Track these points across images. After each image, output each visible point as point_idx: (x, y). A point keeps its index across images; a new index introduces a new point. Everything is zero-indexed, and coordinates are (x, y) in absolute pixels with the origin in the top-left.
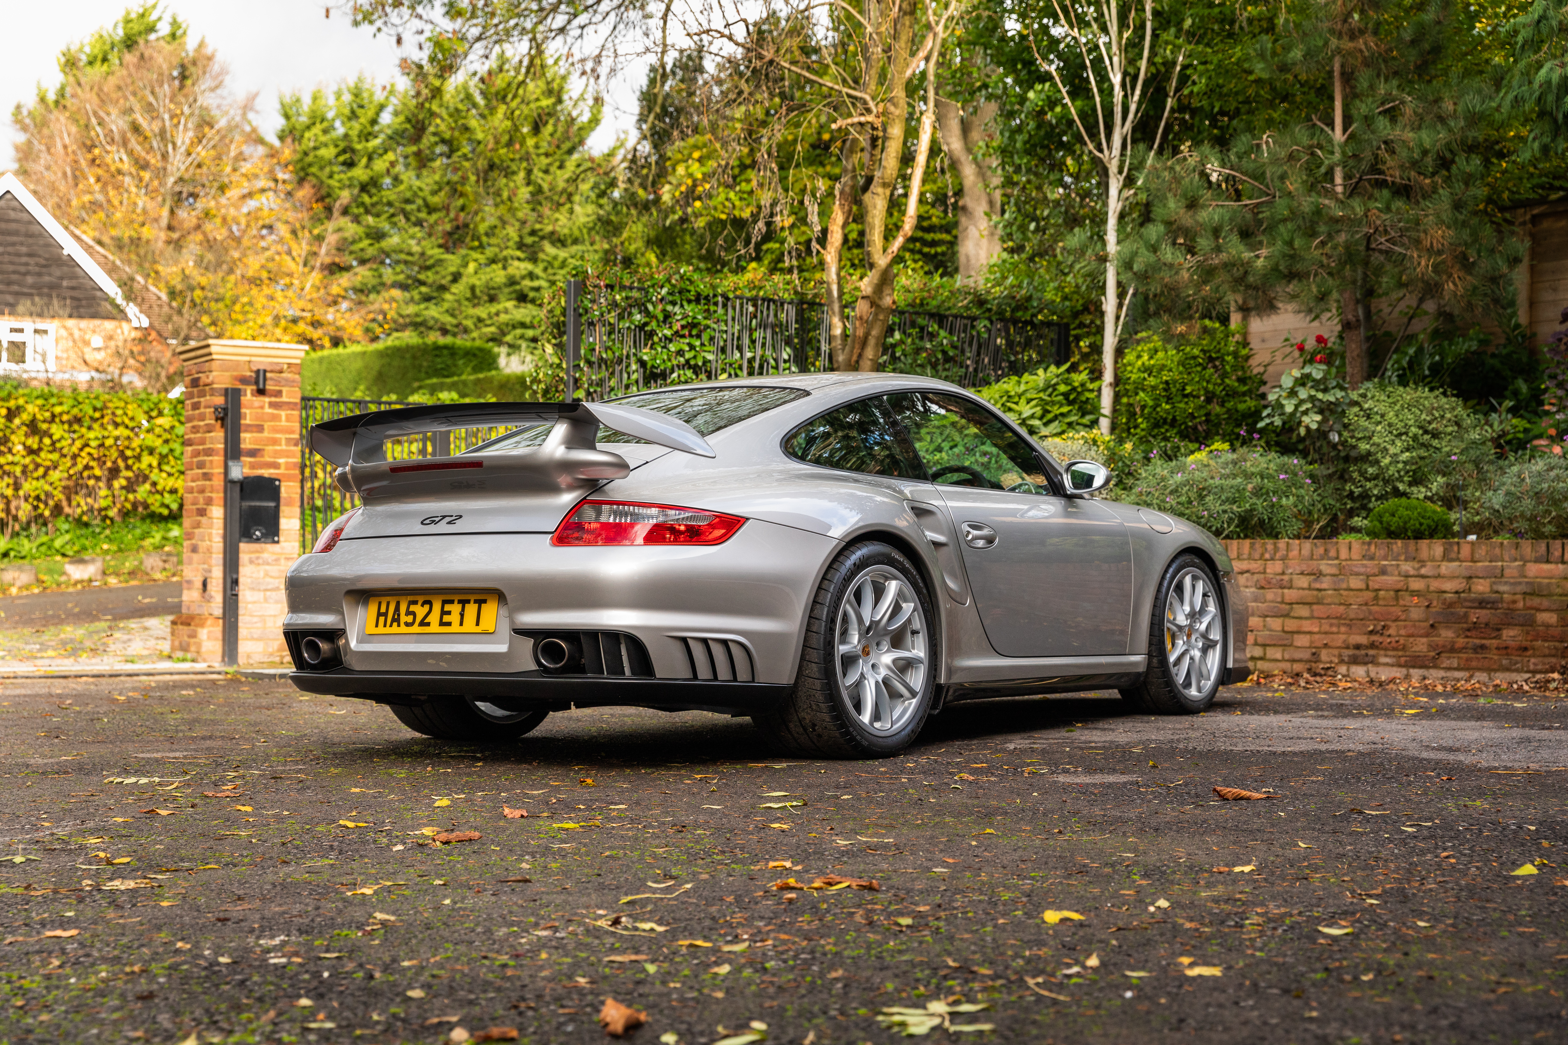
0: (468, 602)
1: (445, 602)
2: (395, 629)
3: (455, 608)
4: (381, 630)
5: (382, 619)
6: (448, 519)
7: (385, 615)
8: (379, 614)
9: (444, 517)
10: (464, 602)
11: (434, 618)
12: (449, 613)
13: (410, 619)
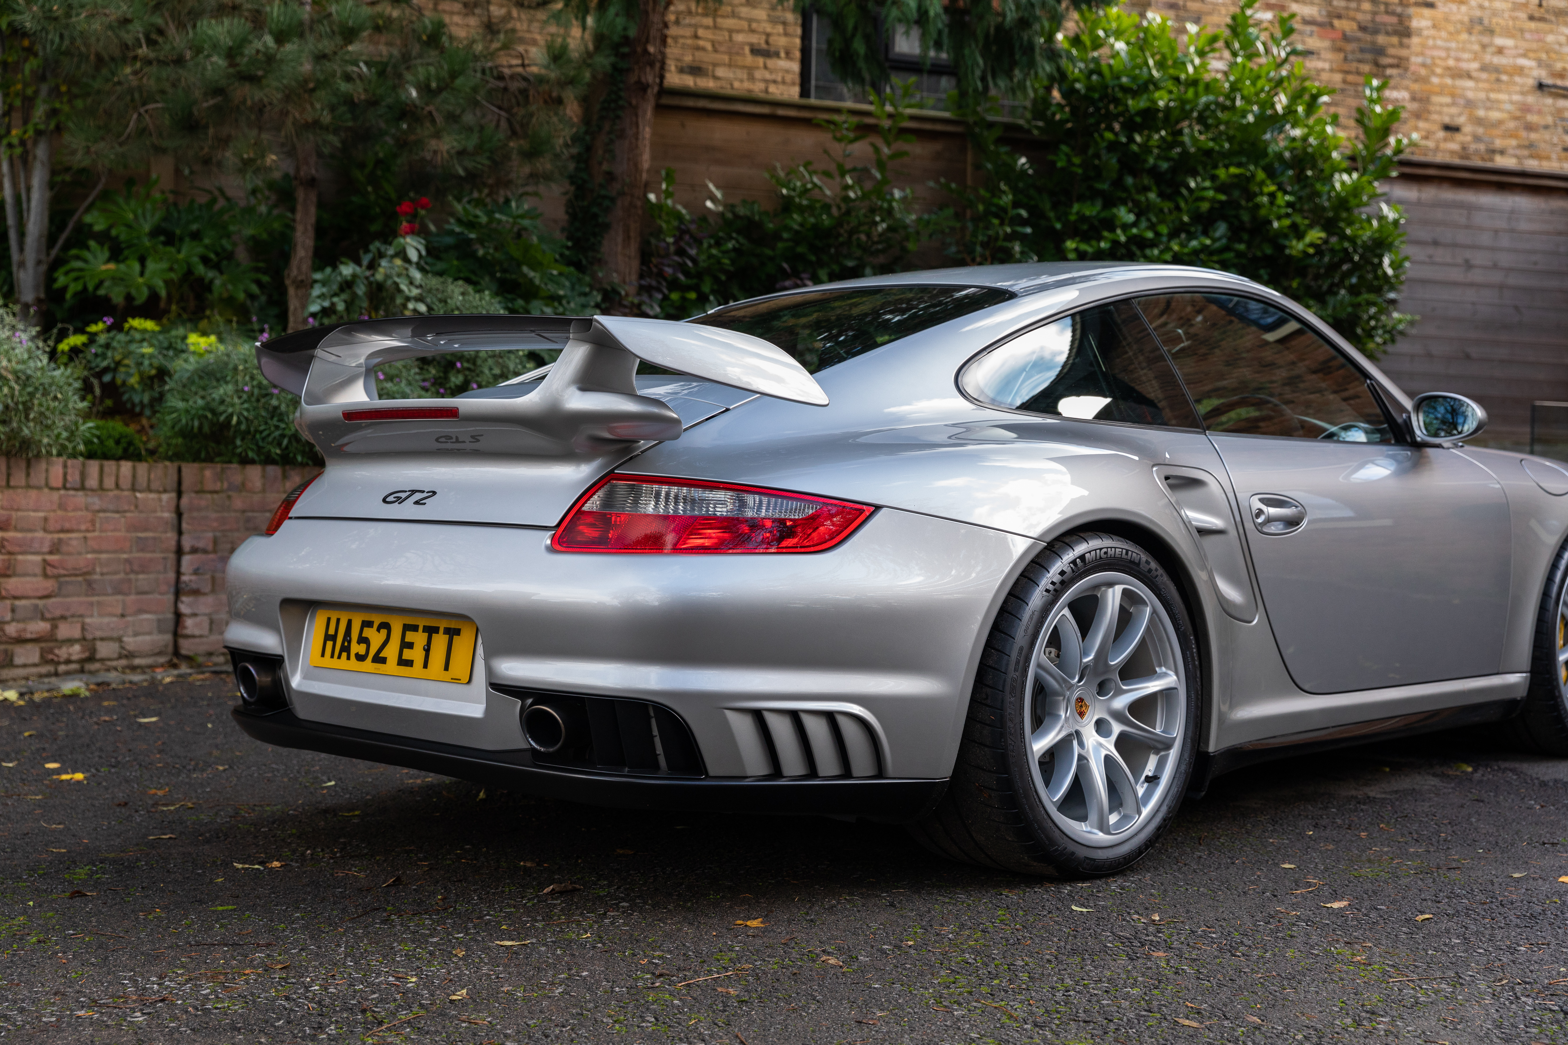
0: (436, 630)
1: (407, 628)
2: (343, 663)
3: (419, 639)
4: (327, 661)
5: (330, 644)
6: (417, 496)
7: (334, 638)
8: (328, 637)
9: (413, 492)
10: (431, 631)
11: (391, 652)
12: (410, 646)
13: (361, 649)
